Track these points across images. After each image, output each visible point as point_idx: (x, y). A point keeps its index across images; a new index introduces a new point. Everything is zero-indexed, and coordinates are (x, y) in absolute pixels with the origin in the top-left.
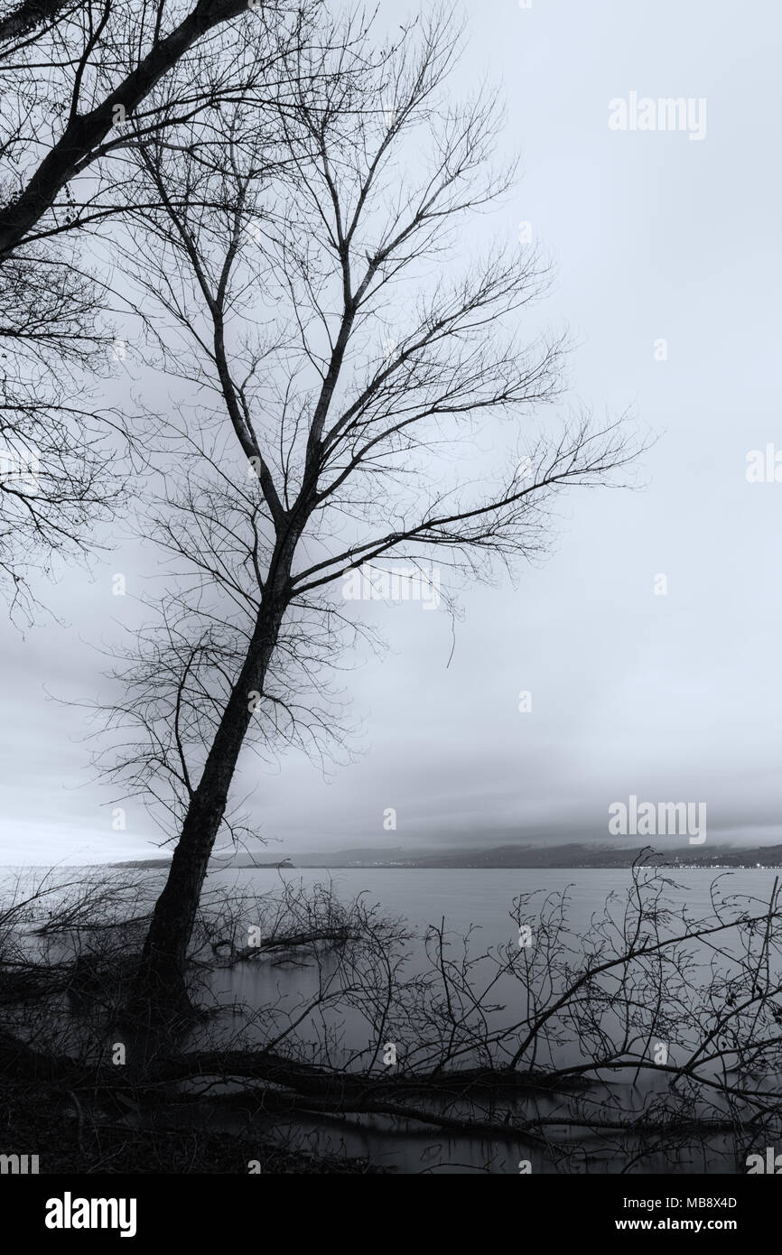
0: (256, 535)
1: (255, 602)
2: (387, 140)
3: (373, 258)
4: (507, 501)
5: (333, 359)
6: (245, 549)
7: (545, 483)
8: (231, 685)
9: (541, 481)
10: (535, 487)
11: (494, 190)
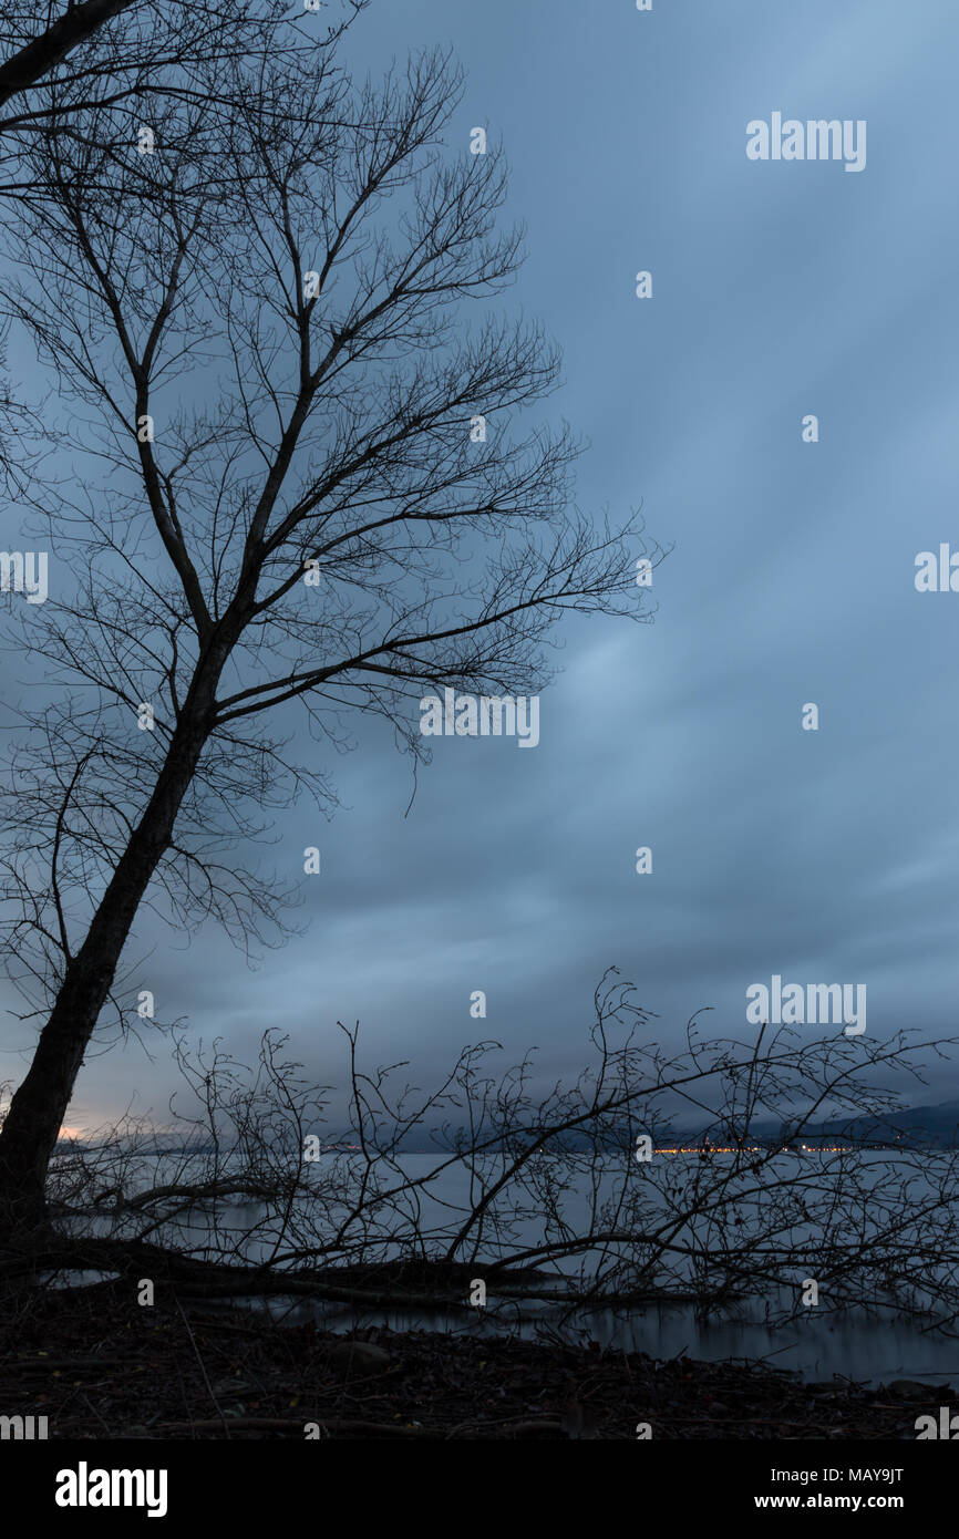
0: (176, 651)
1: (169, 730)
2: (363, 199)
3: (338, 332)
4: (486, 622)
5: (283, 446)
6: (161, 668)
7: (532, 603)
8: (130, 828)
9: (527, 601)
10: (521, 607)
11: (488, 272)
